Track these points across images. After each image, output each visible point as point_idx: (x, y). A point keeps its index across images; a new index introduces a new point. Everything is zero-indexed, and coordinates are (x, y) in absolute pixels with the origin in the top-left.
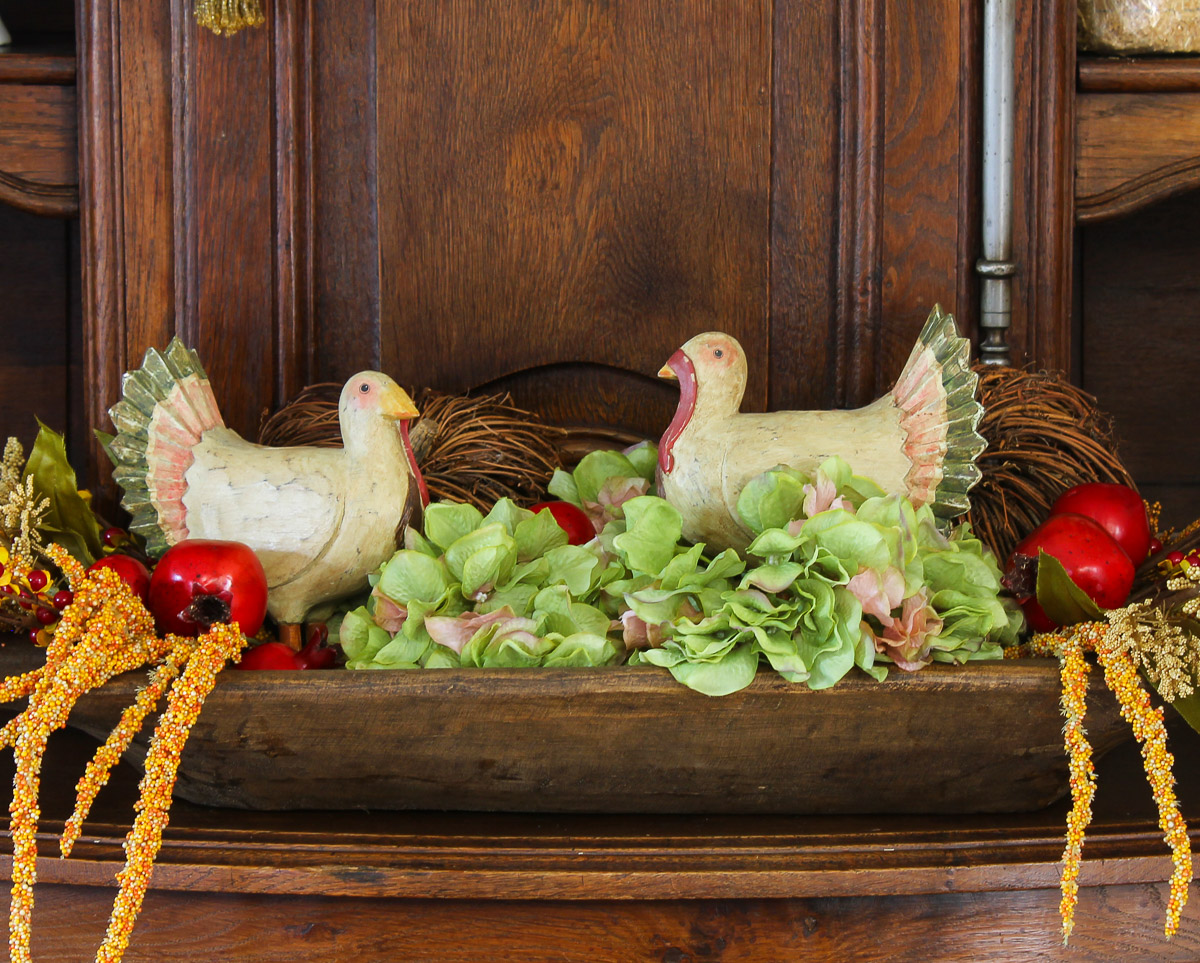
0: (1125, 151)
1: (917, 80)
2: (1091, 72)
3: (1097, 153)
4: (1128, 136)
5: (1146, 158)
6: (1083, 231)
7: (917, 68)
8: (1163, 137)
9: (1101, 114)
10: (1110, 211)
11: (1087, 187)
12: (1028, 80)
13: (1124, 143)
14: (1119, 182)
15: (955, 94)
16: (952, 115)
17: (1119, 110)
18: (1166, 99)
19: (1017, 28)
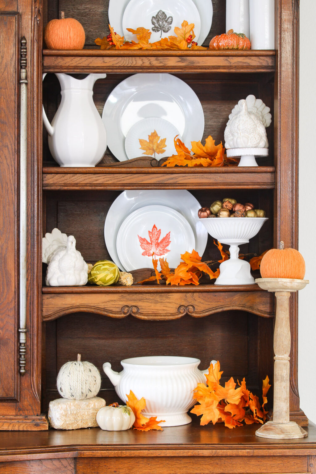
0: (53, 306)
1: (6, 290)
2: (45, 289)
3: (47, 306)
4: (53, 303)
5: (57, 307)
6: (43, 322)
7: (6, 288)
8: (60, 303)
9: (48, 298)
10: (50, 319)
11: (45, 314)
12: (30, 291)
13: (52, 304)
14: (52, 312)
15: (14, 293)
16: (13, 298)
17: (51, 297)
18: (61, 295)
19: (27, 280)
